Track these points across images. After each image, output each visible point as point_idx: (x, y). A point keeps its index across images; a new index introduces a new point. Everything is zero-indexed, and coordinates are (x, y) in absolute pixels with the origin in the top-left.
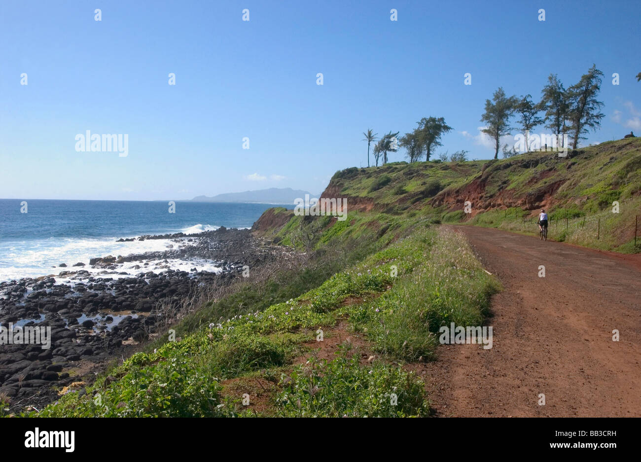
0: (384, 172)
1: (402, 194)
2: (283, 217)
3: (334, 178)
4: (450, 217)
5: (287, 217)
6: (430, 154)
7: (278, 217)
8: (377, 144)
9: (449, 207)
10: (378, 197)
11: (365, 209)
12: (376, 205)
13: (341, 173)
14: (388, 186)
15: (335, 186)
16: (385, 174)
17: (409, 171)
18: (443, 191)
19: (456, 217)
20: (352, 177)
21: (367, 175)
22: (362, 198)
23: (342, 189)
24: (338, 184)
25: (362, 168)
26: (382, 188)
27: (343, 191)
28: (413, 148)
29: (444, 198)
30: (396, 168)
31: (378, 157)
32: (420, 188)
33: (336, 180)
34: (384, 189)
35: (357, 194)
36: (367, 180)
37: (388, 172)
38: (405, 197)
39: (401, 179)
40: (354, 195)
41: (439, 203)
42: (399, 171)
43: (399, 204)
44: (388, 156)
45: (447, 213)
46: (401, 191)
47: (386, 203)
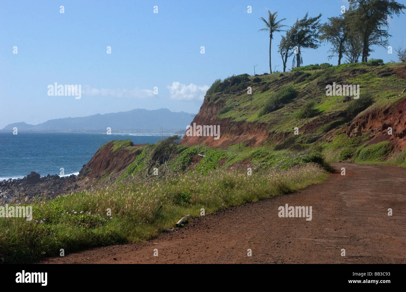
0: (290, 81)
1: (311, 116)
2: (126, 155)
3: (210, 92)
4: (368, 153)
5: (130, 156)
6: (370, 50)
7: (117, 155)
8: (285, 36)
9: (371, 136)
10: (275, 123)
11: (254, 141)
12: (270, 134)
13: (221, 84)
14: (292, 104)
15: (211, 105)
16: (290, 84)
17: (327, 79)
18: (366, 110)
19: (377, 153)
20: (239, 90)
21: (263, 87)
22: (250, 123)
23: (222, 110)
24: (216, 102)
25: (256, 75)
26: (282, 107)
27: (223, 113)
28: (342, 41)
29: (367, 122)
30: (308, 75)
31: (286, 57)
32: (341, 106)
33: (214, 95)
34: (285, 110)
35: (244, 118)
36: (262, 94)
37: (296, 81)
38: (314, 120)
39: (313, 92)
40: (239, 119)
41: (359, 129)
42: (312, 80)
43: (305, 133)
44: (302, 55)
45: (365, 146)
46: (311, 112)
47: (285, 131)
